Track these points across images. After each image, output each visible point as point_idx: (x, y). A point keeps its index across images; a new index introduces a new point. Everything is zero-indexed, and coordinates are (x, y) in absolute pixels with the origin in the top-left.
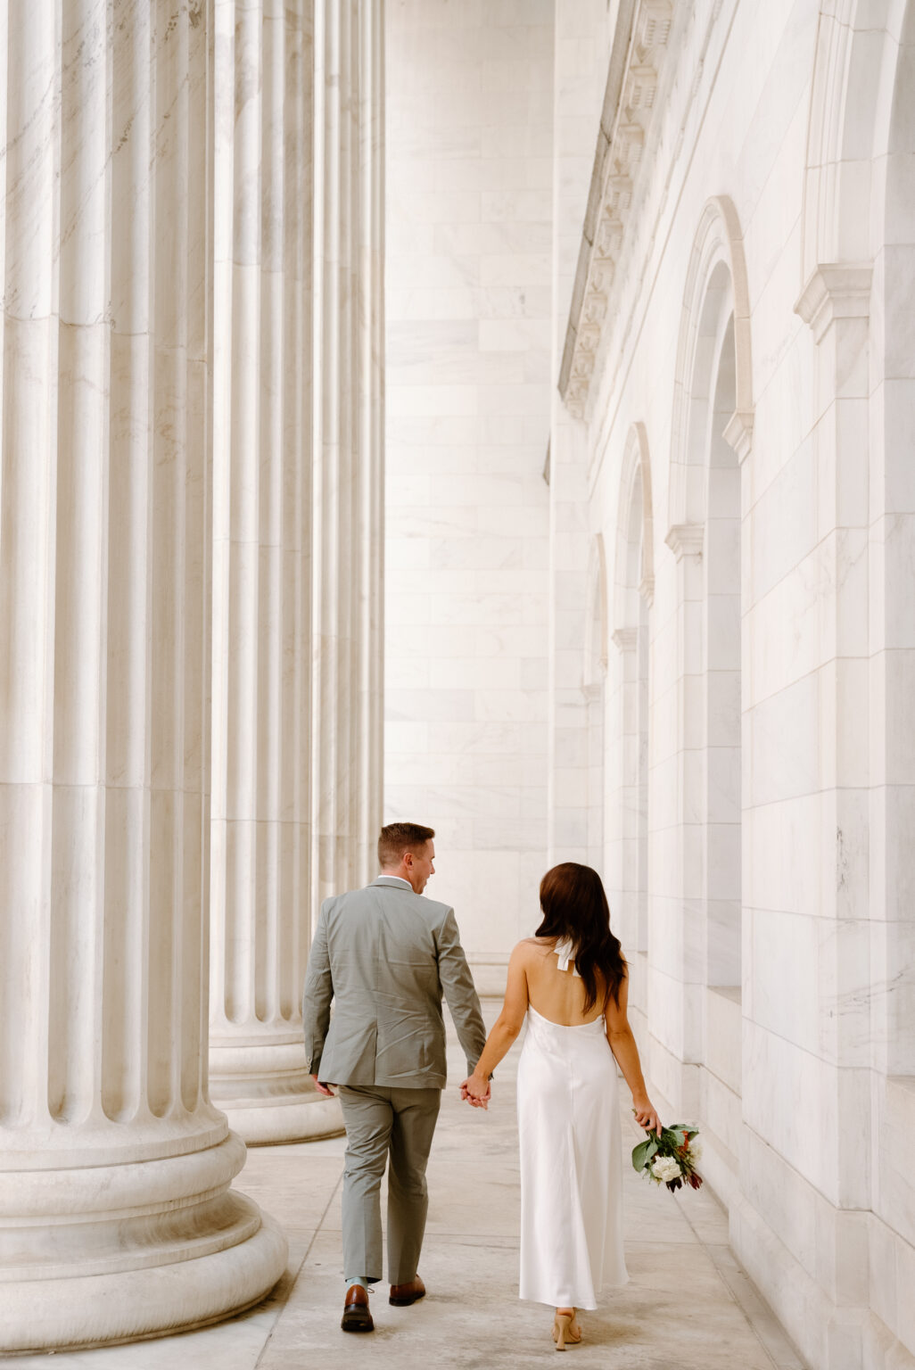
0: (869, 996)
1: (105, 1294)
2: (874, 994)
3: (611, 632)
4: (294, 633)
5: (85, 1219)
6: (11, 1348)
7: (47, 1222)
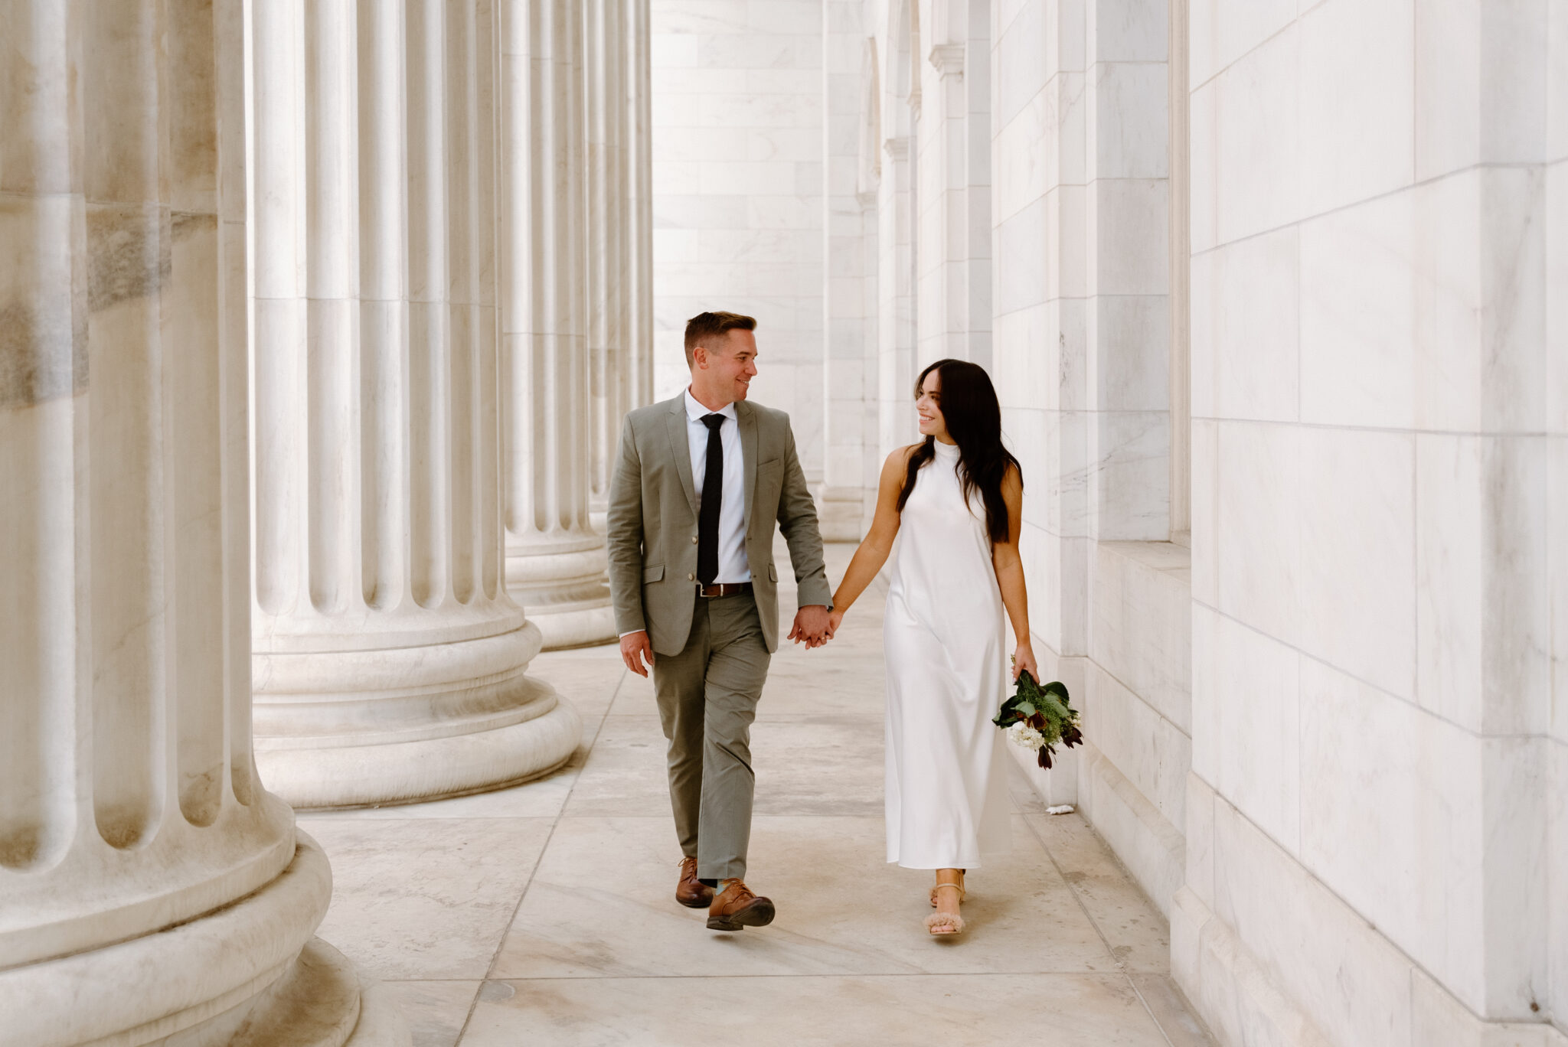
0: (1086, 476)
1: (422, 756)
2: (1090, 474)
3: (883, 141)
4: (566, 146)
5: (401, 694)
6: (340, 803)
7: (365, 697)
